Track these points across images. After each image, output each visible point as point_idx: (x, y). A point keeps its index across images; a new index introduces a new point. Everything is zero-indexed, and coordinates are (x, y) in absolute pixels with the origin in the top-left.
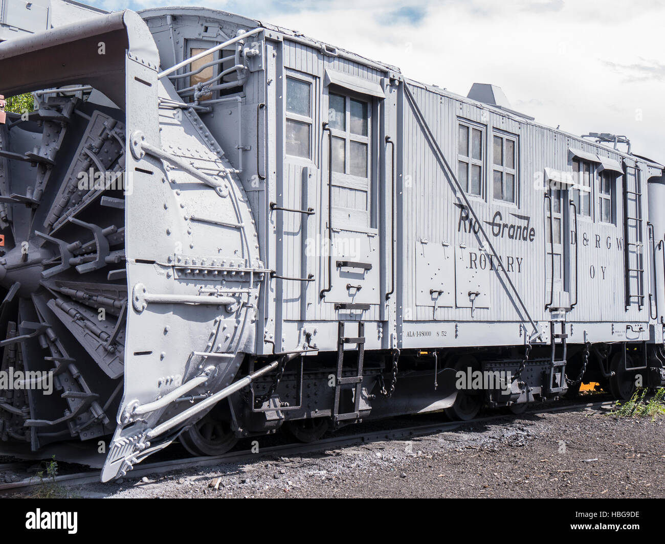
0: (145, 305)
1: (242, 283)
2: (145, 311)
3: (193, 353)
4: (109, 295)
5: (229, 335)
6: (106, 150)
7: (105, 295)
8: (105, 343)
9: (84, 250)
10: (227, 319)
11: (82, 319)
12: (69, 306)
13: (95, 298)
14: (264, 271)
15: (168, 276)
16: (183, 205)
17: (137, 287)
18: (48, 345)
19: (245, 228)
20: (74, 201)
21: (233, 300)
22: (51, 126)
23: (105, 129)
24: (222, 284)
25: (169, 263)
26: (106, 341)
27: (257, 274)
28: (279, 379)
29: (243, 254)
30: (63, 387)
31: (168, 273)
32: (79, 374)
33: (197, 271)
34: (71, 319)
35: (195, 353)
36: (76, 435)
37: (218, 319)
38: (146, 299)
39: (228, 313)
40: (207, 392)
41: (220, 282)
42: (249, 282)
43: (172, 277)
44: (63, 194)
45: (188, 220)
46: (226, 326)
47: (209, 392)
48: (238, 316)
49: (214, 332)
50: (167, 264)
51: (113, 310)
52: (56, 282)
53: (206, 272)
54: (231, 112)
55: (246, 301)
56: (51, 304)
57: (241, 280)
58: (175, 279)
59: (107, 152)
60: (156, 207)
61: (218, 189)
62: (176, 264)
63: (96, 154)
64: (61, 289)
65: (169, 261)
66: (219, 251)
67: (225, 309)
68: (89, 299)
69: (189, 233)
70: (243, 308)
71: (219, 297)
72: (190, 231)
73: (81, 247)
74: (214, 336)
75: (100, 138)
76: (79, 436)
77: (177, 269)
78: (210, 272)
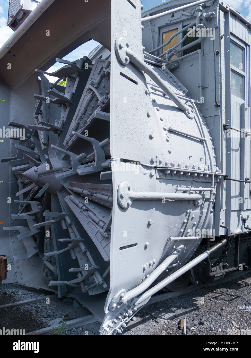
0: (130, 202)
1: (205, 184)
2: (130, 208)
3: (170, 239)
4: (105, 193)
5: (195, 223)
6: (103, 85)
7: (102, 192)
8: (101, 230)
9: (88, 159)
10: (194, 211)
11: (87, 210)
12: (78, 200)
13: (95, 195)
14: (221, 174)
15: (151, 176)
16: (162, 118)
17: (122, 185)
18: (67, 227)
19: (207, 142)
20: (82, 125)
21: (199, 196)
22: (71, 80)
23: (102, 68)
24: (192, 183)
25: (151, 164)
26: (103, 228)
27: (217, 176)
28: (227, 251)
29: (206, 161)
30: (77, 257)
31: (151, 174)
32: (86, 250)
33: (175, 172)
34: (80, 210)
35: (172, 238)
36: (85, 291)
37: (188, 211)
38: (131, 196)
39: (196, 206)
40: (177, 262)
41: (190, 182)
42: (211, 183)
43: (155, 177)
44: (75, 121)
45: (167, 131)
46: (194, 216)
47: (178, 262)
48: (201, 209)
49: (186, 221)
50: (150, 165)
51: (108, 204)
52: (70, 183)
53: (182, 173)
54: (192, 64)
55: (209, 197)
56: (67, 199)
57: (205, 181)
58: (157, 179)
59: (104, 87)
60: (140, 114)
61: (187, 112)
62: (158, 165)
63: (96, 88)
64: (73, 188)
65: (152, 162)
66: (190, 158)
67: (193, 203)
68: (92, 196)
69: (168, 141)
70: (205, 203)
71: (191, 194)
72: (168, 139)
73: (86, 157)
74: (185, 224)
75: (99, 76)
76: (87, 292)
77: (158, 170)
78: (185, 173)
